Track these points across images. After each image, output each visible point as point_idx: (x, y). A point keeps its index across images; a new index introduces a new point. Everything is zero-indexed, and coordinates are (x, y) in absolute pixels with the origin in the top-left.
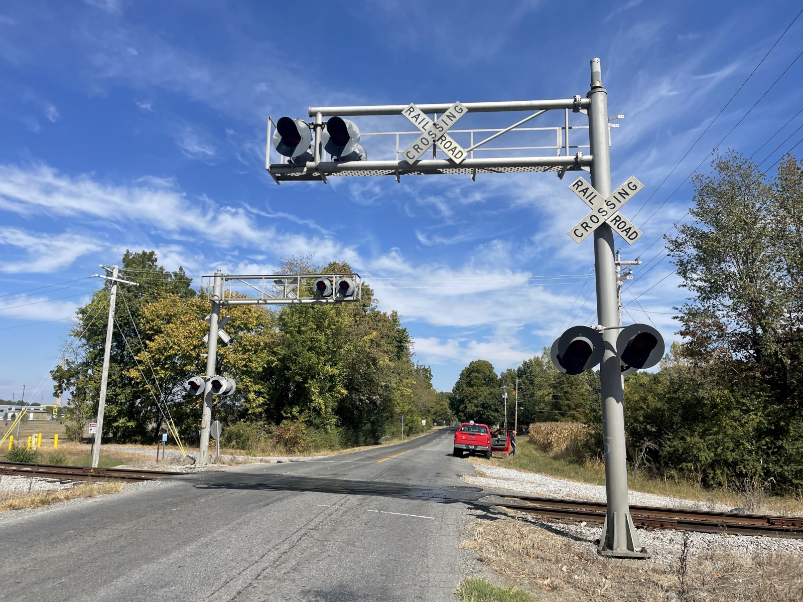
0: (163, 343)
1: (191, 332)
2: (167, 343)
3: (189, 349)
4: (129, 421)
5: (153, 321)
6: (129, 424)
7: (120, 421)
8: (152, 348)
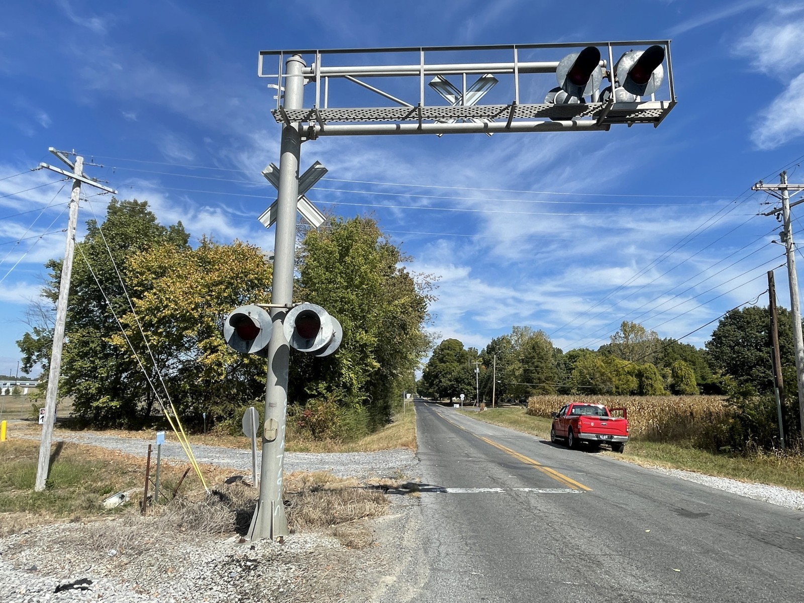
0: (155, 302)
1: (191, 287)
2: (161, 302)
3: (189, 309)
4: (112, 400)
5: (142, 274)
6: (113, 404)
7: (101, 401)
8: (141, 307)
